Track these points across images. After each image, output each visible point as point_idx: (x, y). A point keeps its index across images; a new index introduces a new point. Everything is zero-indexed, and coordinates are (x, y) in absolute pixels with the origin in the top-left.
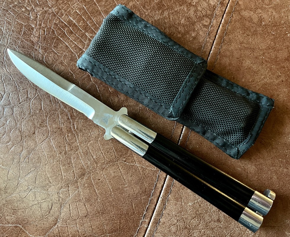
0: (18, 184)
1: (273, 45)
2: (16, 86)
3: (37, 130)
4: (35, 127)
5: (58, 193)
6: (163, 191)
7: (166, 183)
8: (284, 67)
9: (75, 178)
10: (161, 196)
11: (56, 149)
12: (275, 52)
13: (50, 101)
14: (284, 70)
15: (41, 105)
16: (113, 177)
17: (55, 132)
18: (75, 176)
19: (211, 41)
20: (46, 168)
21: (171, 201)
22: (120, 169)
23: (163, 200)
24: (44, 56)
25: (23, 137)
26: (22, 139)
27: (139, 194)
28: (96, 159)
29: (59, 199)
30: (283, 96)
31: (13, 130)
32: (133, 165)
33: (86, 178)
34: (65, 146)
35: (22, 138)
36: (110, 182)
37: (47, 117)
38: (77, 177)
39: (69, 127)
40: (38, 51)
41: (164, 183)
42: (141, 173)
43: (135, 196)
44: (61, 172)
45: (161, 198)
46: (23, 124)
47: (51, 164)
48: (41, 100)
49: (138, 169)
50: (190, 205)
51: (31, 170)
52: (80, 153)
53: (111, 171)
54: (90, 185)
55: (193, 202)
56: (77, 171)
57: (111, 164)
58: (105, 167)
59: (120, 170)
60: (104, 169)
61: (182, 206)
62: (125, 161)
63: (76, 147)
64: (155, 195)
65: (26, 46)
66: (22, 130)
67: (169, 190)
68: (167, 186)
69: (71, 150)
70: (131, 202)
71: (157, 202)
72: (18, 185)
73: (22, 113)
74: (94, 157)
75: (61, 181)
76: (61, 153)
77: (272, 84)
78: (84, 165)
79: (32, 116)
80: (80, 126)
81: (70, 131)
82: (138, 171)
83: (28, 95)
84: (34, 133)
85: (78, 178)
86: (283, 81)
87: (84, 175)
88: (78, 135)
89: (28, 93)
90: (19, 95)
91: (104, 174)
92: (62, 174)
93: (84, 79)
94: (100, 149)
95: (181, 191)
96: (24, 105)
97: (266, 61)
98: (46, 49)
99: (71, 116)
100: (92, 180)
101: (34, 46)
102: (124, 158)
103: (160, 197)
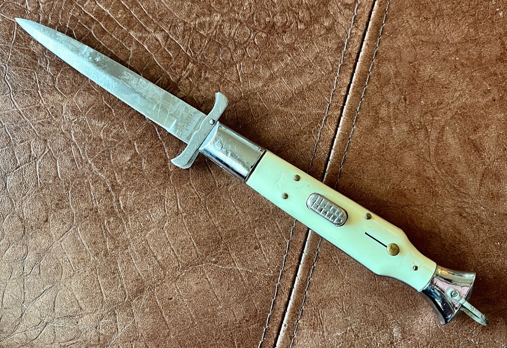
0: (22, 315)
1: (473, 35)
2: (9, 137)
3: (52, 215)
4: (47, 211)
5: (96, 328)
6: (287, 314)
7: (292, 297)
8: (495, 74)
9: (126, 299)
10: (285, 322)
11: (89, 247)
12: (478, 48)
13: (73, 160)
14: (496, 80)
15: (57, 169)
16: (196, 293)
17: (85, 217)
18: (125, 294)
19: (360, 33)
20: (72, 283)
21: (304, 330)
22: (208, 277)
23: (288, 329)
24: (57, 79)
25: (26, 230)
26: (24, 233)
27: (245, 321)
28: (163, 261)
29: (99, 339)
30: (497, 127)
31: (7, 217)
32: (231, 269)
33: (145, 296)
34: (105, 242)
35: (24, 231)
36: (190, 302)
37: (68, 190)
38: (129, 297)
39: (110, 206)
40: (45, 71)
41: (289, 299)
42: (247, 282)
43: (238, 325)
44: (100, 289)
45: (285, 325)
46: (25, 205)
47: (80, 275)
48: (56, 160)
49: (241, 276)
50: (338, 336)
51: (45, 289)
52: (132, 251)
53: (192, 282)
54: (155, 309)
55: (344, 331)
56: (129, 286)
57: (191, 268)
58: (179, 276)
59: (207, 279)
60: (178, 278)
61: (324, 337)
62: (216, 263)
63: (124, 241)
64: (274, 321)
65: (23, 62)
66: (24, 217)
67: (298, 311)
68: (296, 304)
69: (117, 247)
70: (232, 337)
71: (278, 334)
72: (23, 317)
73: (22, 185)
74: (159, 258)
75: (101, 305)
76: (97, 254)
77: (476, 105)
78: (141, 274)
79: (42, 189)
80: (130, 203)
81: (111, 213)
82: (240, 278)
83: (31, 152)
84: (46, 221)
85: (131, 297)
86: (494, 100)
87: (142, 291)
88: (126, 219)
89: (30, 148)
90: (15, 153)
91: (178, 288)
92: (101, 292)
93: (132, 117)
94: (169, 242)
95: (320, 311)
96: (25, 171)
97: (462, 64)
98: (58, 65)
99: (113, 186)
100: (157, 301)
101: (37, 61)
102: (214, 256)
103: (283, 325)
